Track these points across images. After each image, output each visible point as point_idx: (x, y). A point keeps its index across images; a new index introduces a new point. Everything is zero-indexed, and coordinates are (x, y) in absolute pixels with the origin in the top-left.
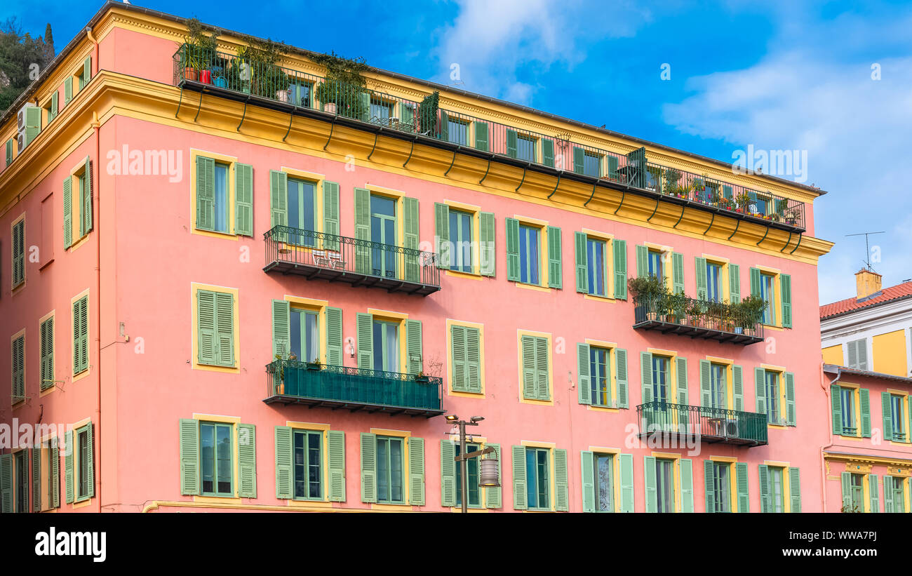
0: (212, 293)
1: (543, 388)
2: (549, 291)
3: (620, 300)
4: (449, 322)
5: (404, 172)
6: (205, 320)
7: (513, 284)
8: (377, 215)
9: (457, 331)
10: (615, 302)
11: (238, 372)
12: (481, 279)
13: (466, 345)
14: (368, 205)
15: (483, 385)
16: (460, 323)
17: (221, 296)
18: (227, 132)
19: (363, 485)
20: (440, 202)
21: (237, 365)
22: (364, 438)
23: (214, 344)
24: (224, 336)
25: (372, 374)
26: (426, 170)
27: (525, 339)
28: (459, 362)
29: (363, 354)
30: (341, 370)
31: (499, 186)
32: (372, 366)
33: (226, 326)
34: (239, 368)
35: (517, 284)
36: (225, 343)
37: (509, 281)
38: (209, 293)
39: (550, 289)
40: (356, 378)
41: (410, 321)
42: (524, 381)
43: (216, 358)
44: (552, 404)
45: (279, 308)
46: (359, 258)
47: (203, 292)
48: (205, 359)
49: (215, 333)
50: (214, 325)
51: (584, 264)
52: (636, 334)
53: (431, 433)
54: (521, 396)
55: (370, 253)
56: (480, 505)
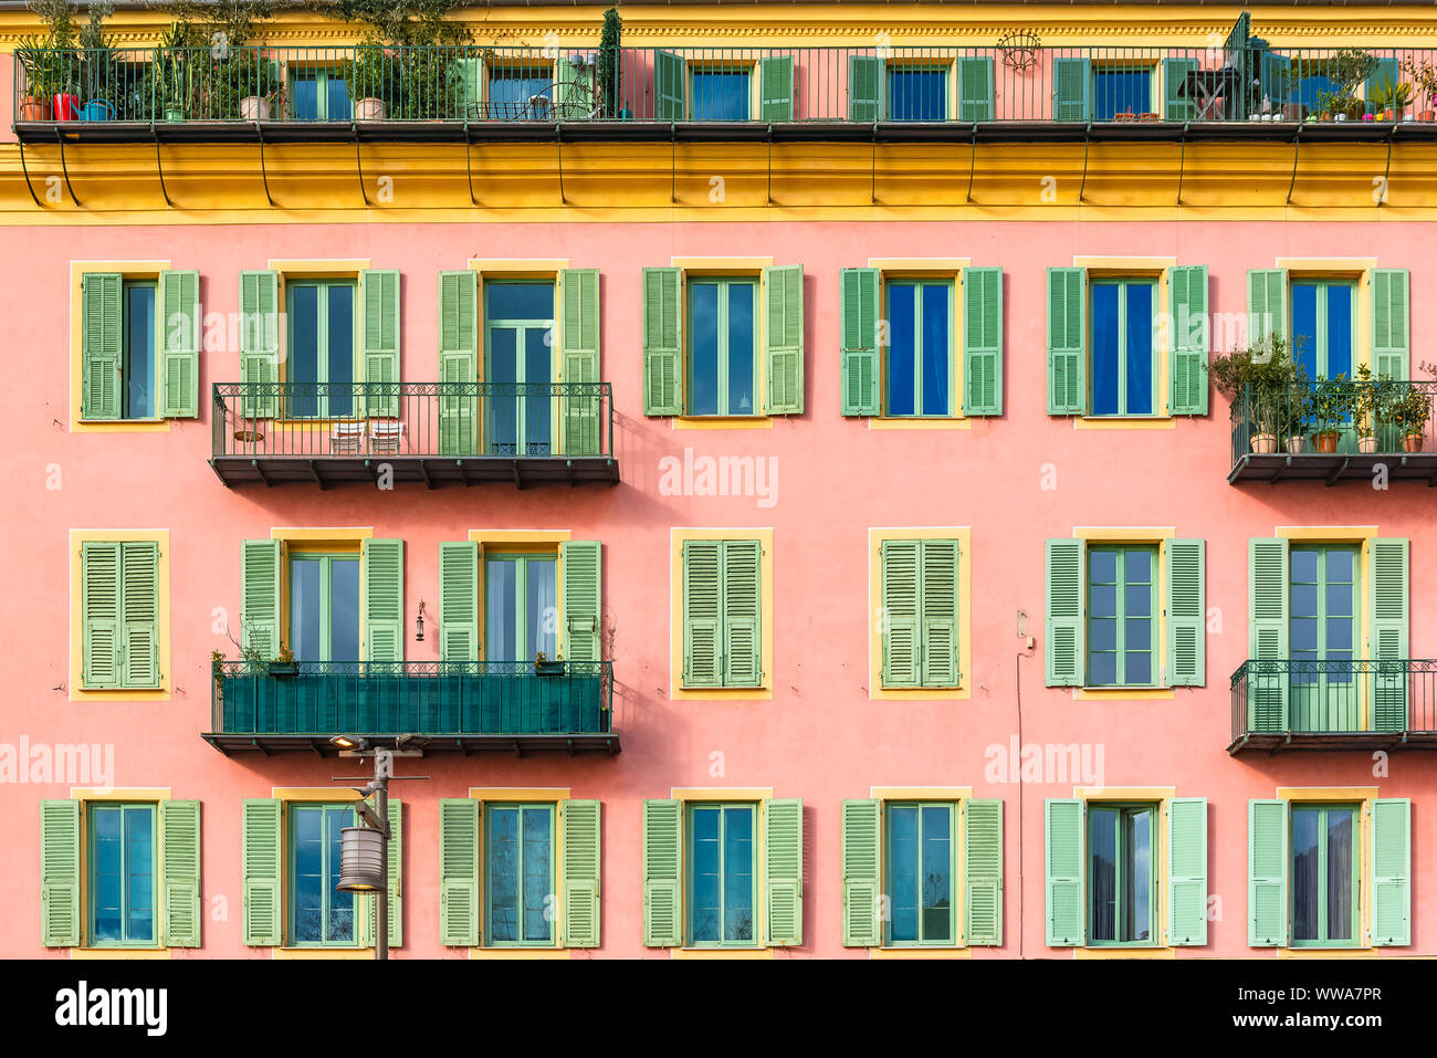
0: (112, 545)
1: (941, 657)
2: (968, 424)
3: (1186, 416)
4: (678, 536)
5: (567, 215)
6: (97, 601)
7: (859, 423)
8: (506, 324)
9: (700, 556)
10: (1172, 425)
11: (165, 697)
12: (770, 424)
13: (722, 582)
14: (471, 306)
15: (767, 666)
16: (704, 533)
17: (129, 549)
18: (148, 212)
19: (444, 909)
20: (656, 264)
21: (166, 684)
22: (447, 809)
23: (116, 646)
24: (138, 627)
25: (473, 670)
26: (622, 199)
27: (890, 548)
28: (701, 623)
29: (452, 630)
30: (397, 670)
31: (826, 197)
32: (473, 654)
33: (141, 607)
34: (168, 689)
35: (870, 422)
36: (140, 642)
37: (849, 418)
38: (107, 545)
39: (969, 421)
40: (434, 684)
41: (572, 544)
42: (885, 649)
43: (122, 675)
44: (965, 695)
45: (256, 558)
46: (445, 425)
47: (94, 545)
48: (95, 679)
49: (118, 625)
50: (118, 610)
51: (1074, 342)
52: (1237, 496)
53: (623, 788)
54: (874, 684)
55: (474, 410)
56: (754, 941)
